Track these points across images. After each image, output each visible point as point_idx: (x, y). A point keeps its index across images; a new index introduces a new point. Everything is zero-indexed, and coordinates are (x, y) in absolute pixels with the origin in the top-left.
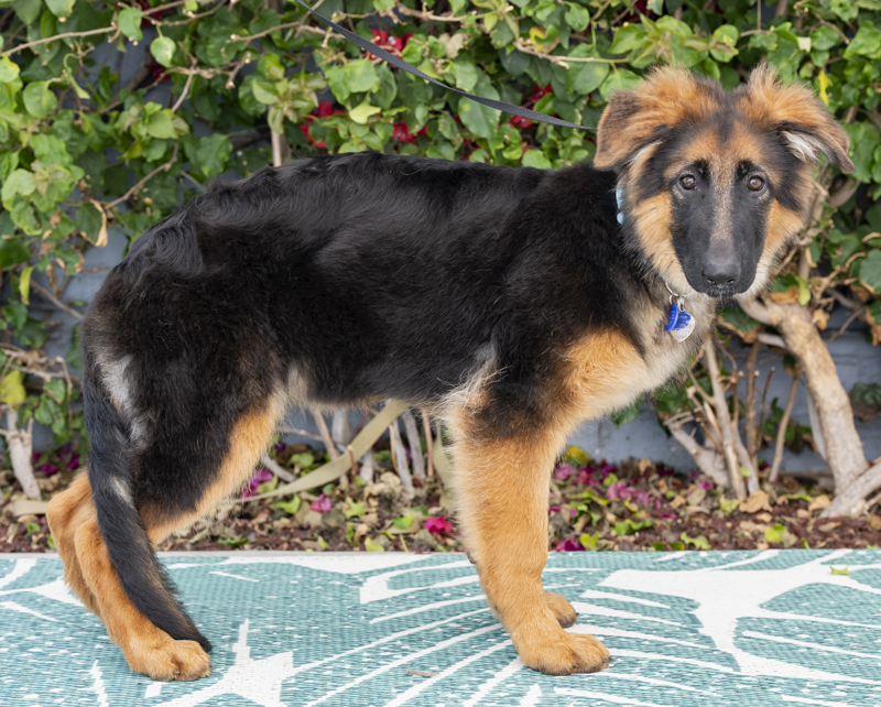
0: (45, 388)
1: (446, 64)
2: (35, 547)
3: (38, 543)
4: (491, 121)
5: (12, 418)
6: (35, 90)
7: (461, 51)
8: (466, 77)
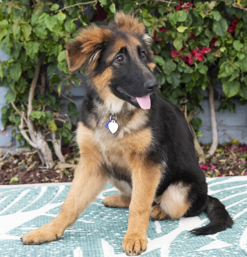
0: (64, 125)
1: (209, 12)
3: (71, 178)
4: (224, 30)
5: (54, 136)
6: (69, 23)
7: (215, 7)
8: (217, 16)
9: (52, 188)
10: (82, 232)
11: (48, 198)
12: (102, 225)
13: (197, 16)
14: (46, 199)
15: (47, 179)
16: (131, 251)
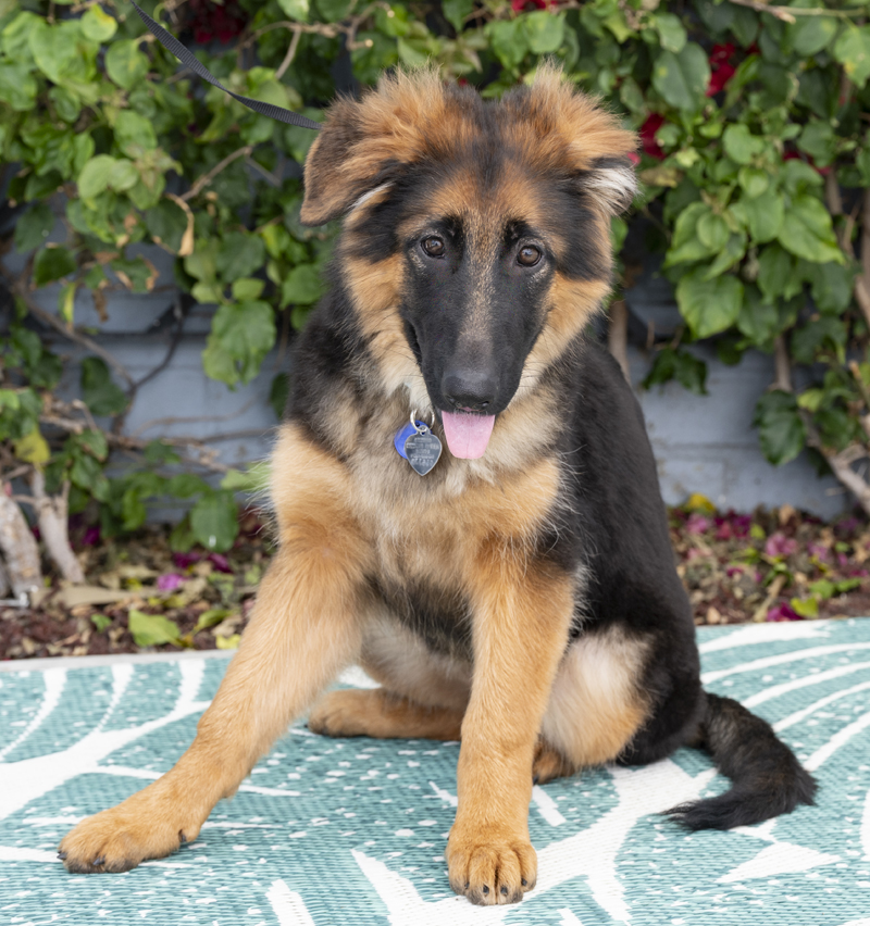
0: (78, 440)
1: (645, 20)
2: (114, 645)
3: (120, 640)
4: (697, 88)
5: (39, 483)
6: (121, 52)
7: (662, 2)
8: (673, 36)
9: (86, 673)
10: (268, 829)
11: (82, 709)
12: (331, 802)
13: (599, 33)
14: (79, 713)
15: (29, 646)
16: (492, 888)
